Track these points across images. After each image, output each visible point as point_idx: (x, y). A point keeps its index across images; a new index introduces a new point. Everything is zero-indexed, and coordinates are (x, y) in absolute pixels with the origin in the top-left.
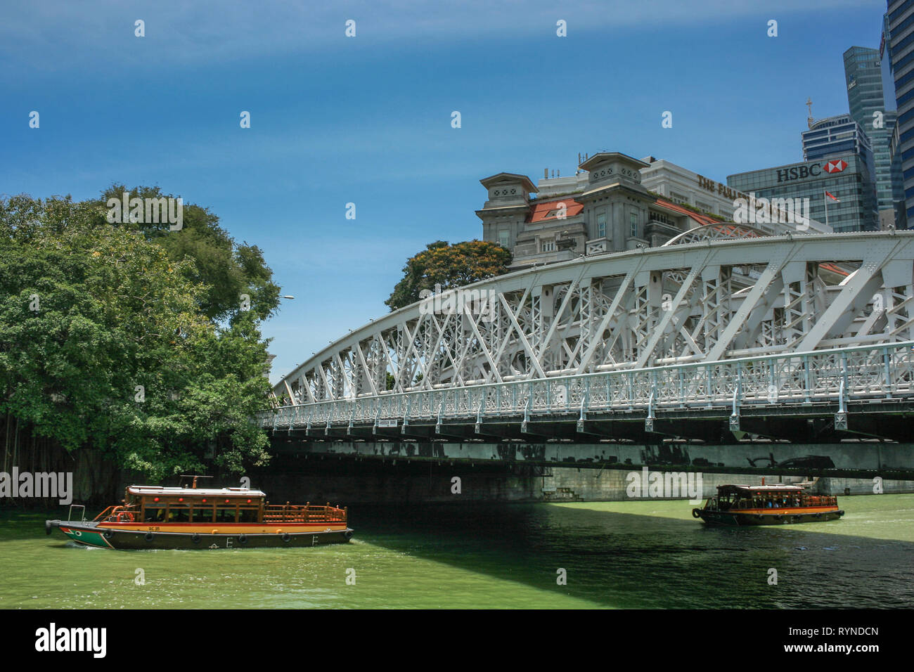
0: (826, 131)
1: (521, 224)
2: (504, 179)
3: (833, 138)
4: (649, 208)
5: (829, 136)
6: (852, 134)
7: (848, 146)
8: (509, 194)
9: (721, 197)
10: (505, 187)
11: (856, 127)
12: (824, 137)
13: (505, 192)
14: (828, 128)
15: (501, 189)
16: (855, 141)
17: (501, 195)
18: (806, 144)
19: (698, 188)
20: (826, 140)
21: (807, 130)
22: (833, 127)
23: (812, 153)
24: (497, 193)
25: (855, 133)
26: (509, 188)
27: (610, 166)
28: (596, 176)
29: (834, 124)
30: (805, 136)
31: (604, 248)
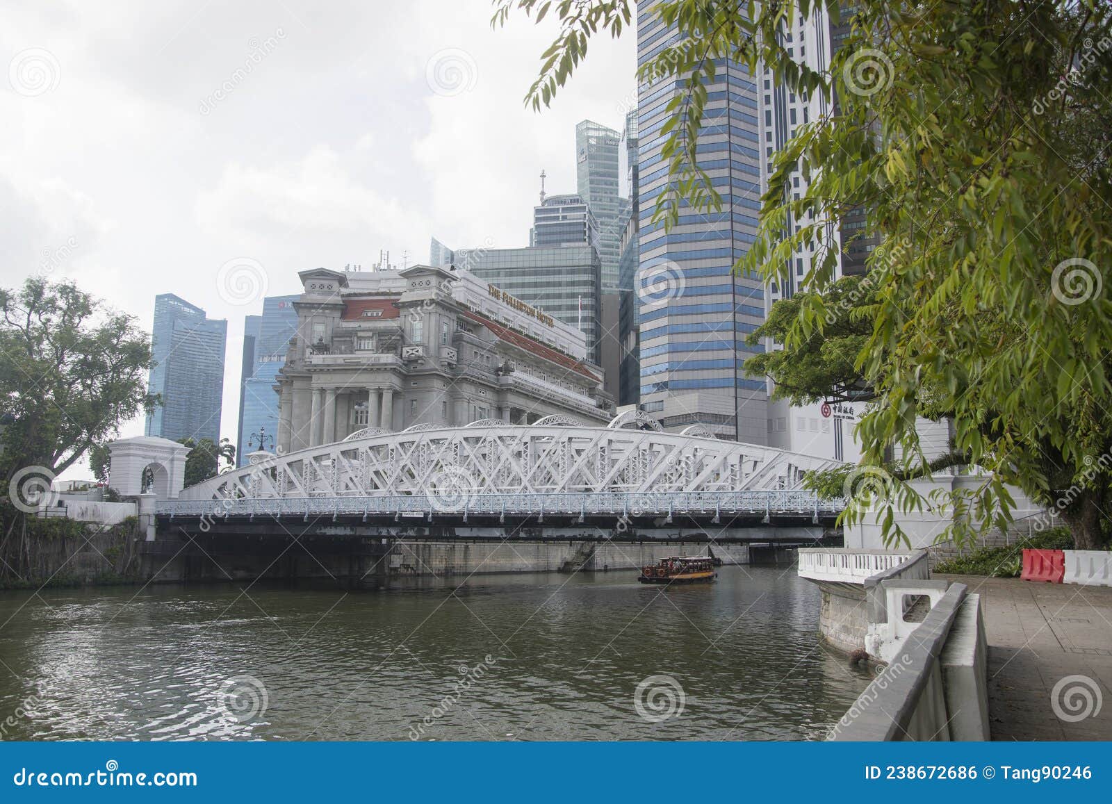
0: (558, 210)
1: (337, 320)
2: (322, 274)
3: (564, 218)
4: (458, 318)
5: (560, 214)
6: (583, 217)
7: (579, 228)
8: (326, 289)
9: (505, 304)
10: (322, 282)
11: (587, 210)
12: (555, 215)
13: (322, 286)
14: (561, 207)
15: (317, 282)
16: (585, 224)
17: (317, 289)
18: (537, 219)
19: (488, 296)
20: (557, 218)
21: (539, 204)
22: (566, 206)
23: (542, 230)
24: (313, 286)
25: (585, 217)
26: (326, 283)
27: (429, 278)
28: (414, 284)
29: (565, 203)
30: (538, 211)
31: (421, 353)
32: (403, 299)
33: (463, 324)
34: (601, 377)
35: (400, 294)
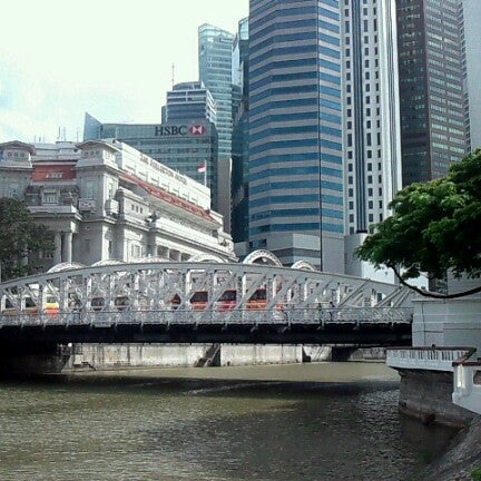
0: (185, 93)
2: (16, 145)
3: (190, 99)
5: (187, 97)
8: (19, 156)
12: (183, 97)
14: (187, 91)
15: (13, 151)
17: (12, 156)
18: (169, 100)
19: (140, 162)
20: (184, 99)
21: (171, 90)
22: (191, 90)
24: (10, 154)
25: (205, 99)
26: (19, 152)
27: (98, 150)
28: (87, 154)
29: (190, 87)
30: (169, 94)
31: (93, 206)
32: (78, 165)
33: (122, 183)
34: (221, 222)
35: (76, 161)
